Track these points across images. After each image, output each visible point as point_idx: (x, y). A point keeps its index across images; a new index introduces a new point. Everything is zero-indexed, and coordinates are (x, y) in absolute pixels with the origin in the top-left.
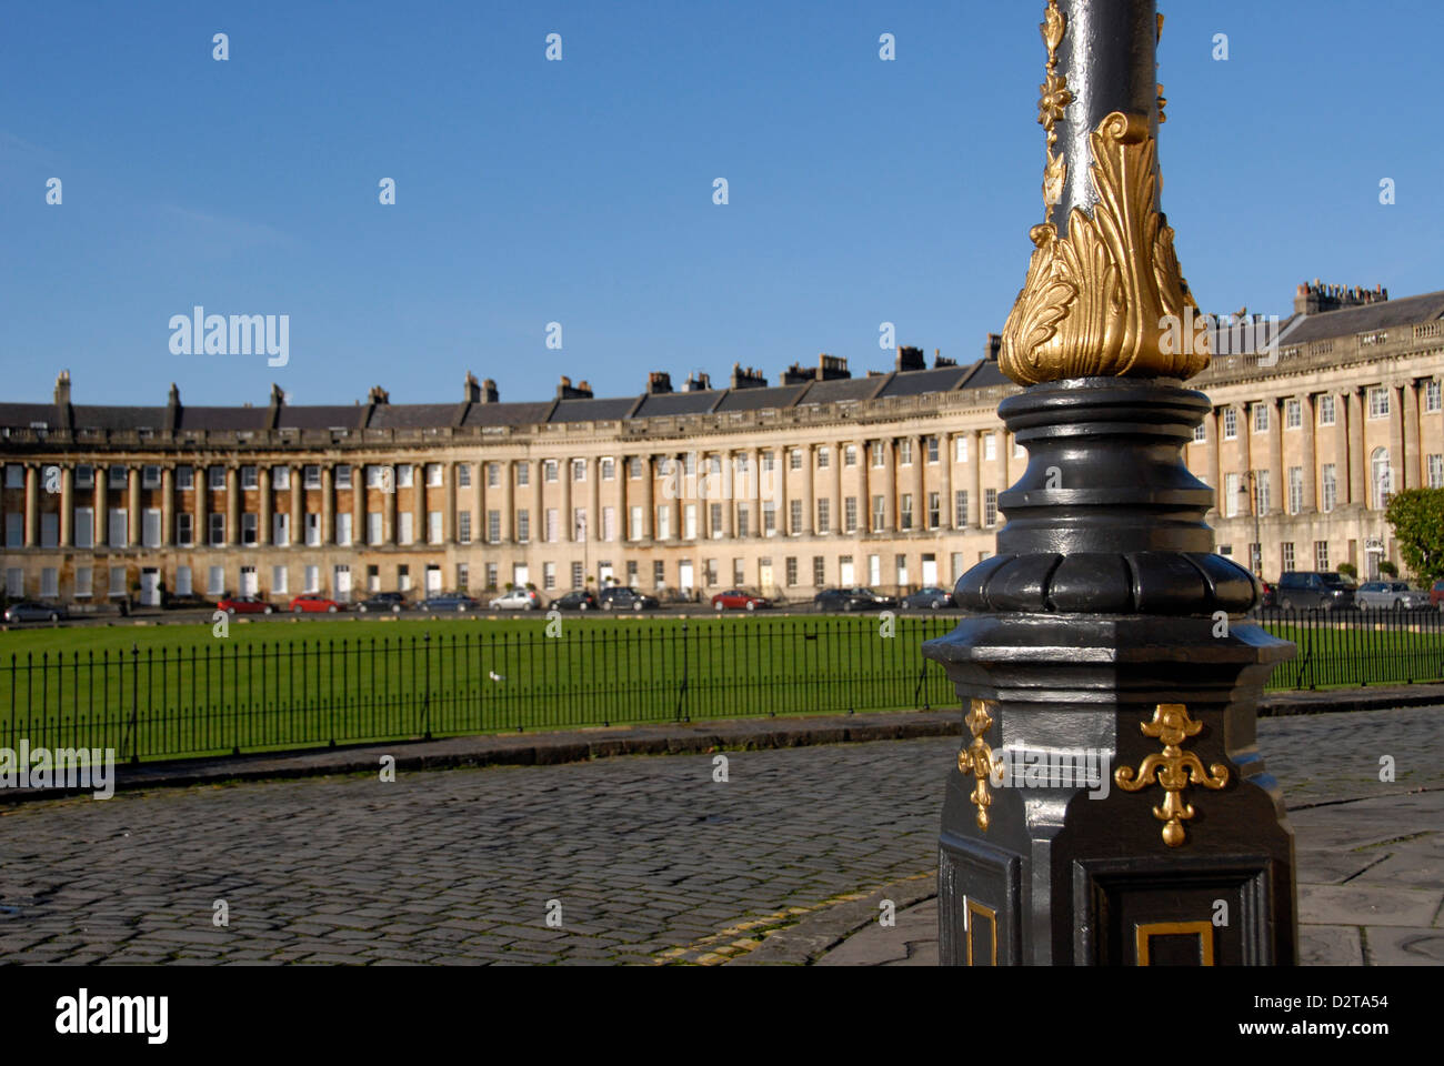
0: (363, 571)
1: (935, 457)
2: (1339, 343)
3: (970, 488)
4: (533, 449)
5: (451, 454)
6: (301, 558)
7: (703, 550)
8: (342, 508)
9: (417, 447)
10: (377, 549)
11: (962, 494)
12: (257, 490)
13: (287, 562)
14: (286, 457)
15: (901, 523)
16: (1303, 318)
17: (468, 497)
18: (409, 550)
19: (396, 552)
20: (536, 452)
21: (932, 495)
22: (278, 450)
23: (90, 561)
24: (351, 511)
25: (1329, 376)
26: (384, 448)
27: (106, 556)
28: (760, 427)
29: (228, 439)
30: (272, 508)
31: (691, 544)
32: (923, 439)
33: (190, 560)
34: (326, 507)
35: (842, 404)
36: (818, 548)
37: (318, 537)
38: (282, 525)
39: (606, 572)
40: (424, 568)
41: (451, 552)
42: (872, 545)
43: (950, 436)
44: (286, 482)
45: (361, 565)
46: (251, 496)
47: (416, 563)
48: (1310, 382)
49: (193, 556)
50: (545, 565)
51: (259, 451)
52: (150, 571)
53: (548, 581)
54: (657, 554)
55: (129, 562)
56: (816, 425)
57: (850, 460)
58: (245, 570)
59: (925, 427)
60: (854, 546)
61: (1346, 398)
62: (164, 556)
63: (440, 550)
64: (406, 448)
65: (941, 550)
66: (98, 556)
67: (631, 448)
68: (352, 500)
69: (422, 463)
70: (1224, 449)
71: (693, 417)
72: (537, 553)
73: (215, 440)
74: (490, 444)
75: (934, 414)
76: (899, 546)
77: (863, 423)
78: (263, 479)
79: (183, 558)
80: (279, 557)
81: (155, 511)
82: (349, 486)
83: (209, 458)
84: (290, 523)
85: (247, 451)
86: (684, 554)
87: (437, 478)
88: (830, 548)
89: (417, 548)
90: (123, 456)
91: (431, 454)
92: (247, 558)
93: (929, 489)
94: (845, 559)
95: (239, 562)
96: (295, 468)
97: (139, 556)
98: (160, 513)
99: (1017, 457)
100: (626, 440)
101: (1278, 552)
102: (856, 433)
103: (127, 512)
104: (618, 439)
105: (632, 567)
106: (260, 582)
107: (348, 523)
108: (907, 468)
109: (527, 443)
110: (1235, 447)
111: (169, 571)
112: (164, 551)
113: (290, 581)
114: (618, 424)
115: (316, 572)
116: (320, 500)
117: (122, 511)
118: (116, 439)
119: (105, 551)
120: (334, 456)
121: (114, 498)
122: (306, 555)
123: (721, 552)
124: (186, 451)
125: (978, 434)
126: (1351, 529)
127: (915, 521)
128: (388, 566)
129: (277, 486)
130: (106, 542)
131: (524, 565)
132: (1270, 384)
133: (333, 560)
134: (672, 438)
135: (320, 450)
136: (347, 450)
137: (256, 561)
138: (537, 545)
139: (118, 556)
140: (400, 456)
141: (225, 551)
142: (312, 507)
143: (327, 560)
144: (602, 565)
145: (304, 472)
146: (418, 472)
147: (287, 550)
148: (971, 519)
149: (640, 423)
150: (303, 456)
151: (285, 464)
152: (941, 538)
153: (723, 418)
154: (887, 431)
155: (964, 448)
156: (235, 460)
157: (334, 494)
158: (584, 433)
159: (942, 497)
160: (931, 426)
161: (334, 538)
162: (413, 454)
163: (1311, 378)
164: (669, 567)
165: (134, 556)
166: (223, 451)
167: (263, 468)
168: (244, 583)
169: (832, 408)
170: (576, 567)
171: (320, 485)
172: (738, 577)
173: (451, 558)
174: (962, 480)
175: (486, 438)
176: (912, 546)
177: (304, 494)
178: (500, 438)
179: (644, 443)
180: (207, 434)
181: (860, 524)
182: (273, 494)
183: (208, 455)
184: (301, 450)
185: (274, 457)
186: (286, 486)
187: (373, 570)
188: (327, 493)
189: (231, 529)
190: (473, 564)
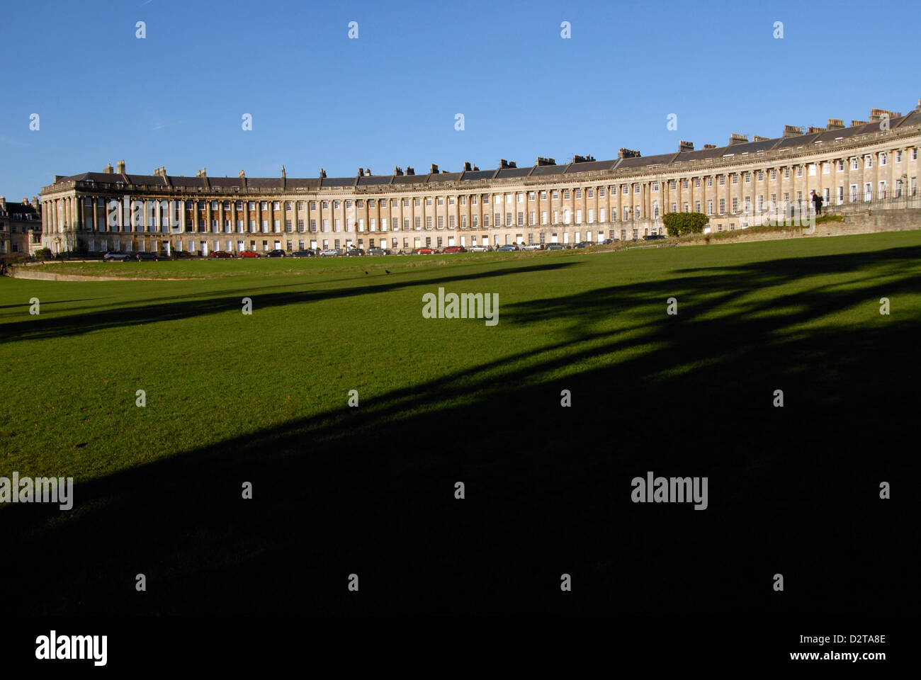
0: (248, 243)
1: (487, 202)
2: (642, 168)
3: (501, 212)
4: (317, 196)
5: (284, 198)
6: (224, 238)
7: (390, 235)
8: (239, 218)
9: (270, 195)
10: (255, 234)
11: (498, 215)
12: (206, 211)
13: (218, 239)
14: (217, 197)
15: (472, 226)
16: (622, 159)
17: (291, 215)
18: (267, 235)
19: (262, 236)
20: (319, 198)
21: (485, 215)
22: (216, 195)
23: (143, 238)
24: (243, 219)
25: (639, 178)
26: (256, 195)
27: (149, 236)
28: (415, 190)
29: (194, 190)
30: (212, 218)
31: (384, 233)
32: (482, 195)
33: (181, 238)
34: (233, 218)
35: (448, 182)
36: (439, 234)
37: (230, 229)
38: (215, 225)
39: (349, 244)
40: (273, 242)
41: (285, 235)
42: (461, 233)
43: (494, 195)
44: (217, 207)
45: (248, 240)
46: (203, 213)
47: (270, 240)
48: (632, 180)
49: (182, 236)
50: (324, 241)
51: (206, 195)
52: (166, 242)
53: (325, 247)
54: (371, 236)
55: (158, 238)
56: (438, 190)
57: (452, 202)
58: (202, 242)
59: (484, 191)
60: (455, 233)
61: (644, 185)
62: (171, 236)
63: (280, 235)
64: (265, 195)
65: (489, 234)
66: (146, 237)
67: (359, 197)
68: (243, 215)
69: (272, 201)
70: (599, 200)
71: (385, 186)
72: (320, 236)
73: (189, 190)
74: (300, 194)
75: (488, 187)
76: (473, 233)
77: (457, 189)
78: (208, 206)
80: (216, 237)
82: (242, 209)
84: (219, 223)
85: (202, 195)
86: (383, 236)
87: (277, 207)
88: (444, 234)
89: (271, 234)
91: (276, 198)
92: (203, 238)
93: (484, 213)
94: (450, 237)
95: (199, 239)
96: (221, 202)
97: (162, 236)
99: (520, 202)
100: (356, 194)
101: (620, 233)
102: (454, 193)
104: (354, 193)
105: (360, 242)
106: (208, 247)
107: (242, 224)
108: (475, 206)
109: (316, 194)
110: (604, 200)
111: (174, 243)
113: (220, 246)
114: (354, 188)
115: (230, 243)
116: (231, 215)
118: (152, 188)
120: (236, 197)
122: (226, 236)
123: (399, 236)
125: (505, 194)
126: (646, 225)
127: (479, 224)
129: (213, 209)
130: (148, 231)
131: (315, 241)
132: (618, 180)
133: (237, 239)
134: (376, 193)
135: (231, 195)
136: (241, 195)
137: (206, 239)
138: (320, 233)
139: (154, 236)
140: (263, 198)
141: (195, 234)
142: (228, 217)
143: (234, 238)
144: (347, 241)
145: (225, 204)
146: (270, 205)
147: (218, 234)
148: (501, 224)
149: (362, 187)
150: (224, 197)
151: (217, 200)
152: (490, 230)
153: (398, 186)
154: (469, 192)
155: (499, 199)
156: (197, 198)
157: (236, 212)
158: (339, 190)
159: (490, 216)
160: (486, 191)
161: (237, 230)
162: (268, 197)
163: (633, 179)
164: (376, 241)
166: (192, 195)
167: (208, 202)
168: (202, 248)
169: (445, 183)
170: (337, 241)
171: (230, 209)
172: (406, 245)
173: (285, 238)
174: (499, 210)
175: (298, 192)
176: (479, 233)
177: (224, 213)
178: (304, 192)
179: (365, 195)
180: (186, 187)
181: (456, 225)
182: (212, 212)
183: (187, 197)
184: (224, 195)
185: (212, 197)
186: (217, 209)
187: (253, 243)
188: (233, 211)
189: (196, 226)
190: (294, 240)
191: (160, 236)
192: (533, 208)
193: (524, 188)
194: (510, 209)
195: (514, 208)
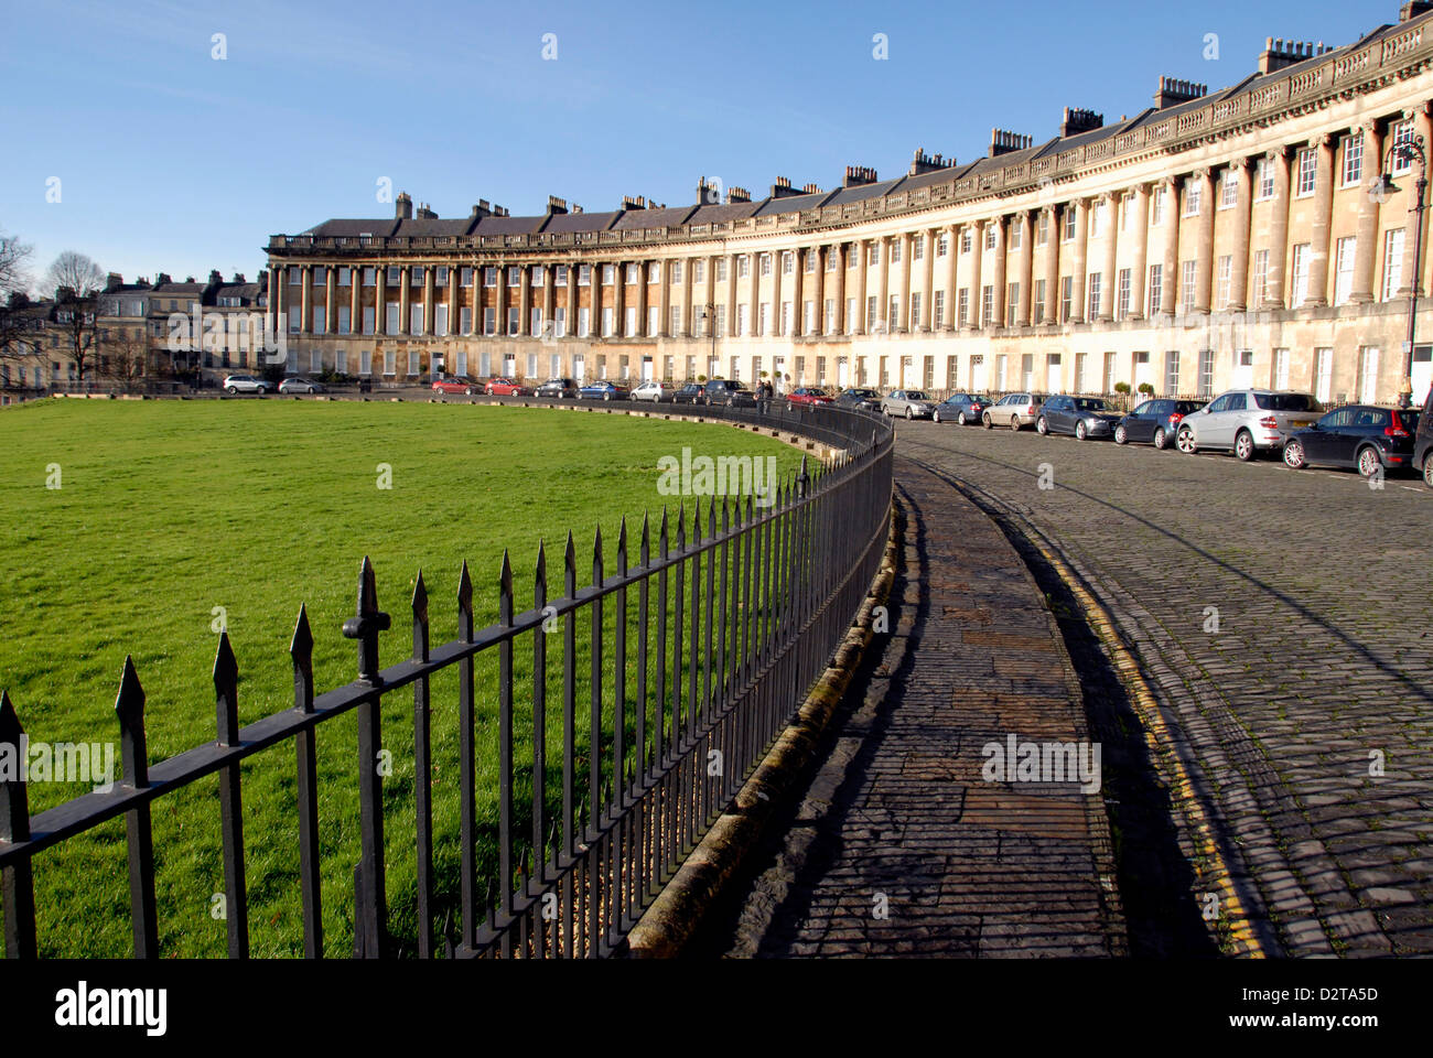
0: (594, 360)
1: (1071, 232)
3: (1104, 269)
4: (730, 245)
5: (666, 252)
6: (548, 348)
7: (859, 347)
8: (582, 303)
9: (639, 246)
10: (606, 340)
11: (1095, 277)
12: (518, 288)
13: (538, 351)
14: (540, 257)
17: (678, 293)
18: (630, 342)
19: (619, 344)
20: (732, 247)
21: (1066, 280)
22: (533, 252)
23: (394, 346)
24: (589, 306)
26: (614, 248)
27: (406, 342)
28: (912, 209)
29: (495, 242)
30: (530, 303)
31: (849, 340)
32: (1058, 210)
33: (466, 347)
34: (570, 302)
36: (953, 346)
37: (563, 328)
38: (537, 318)
40: (640, 359)
41: (662, 345)
42: (1002, 343)
43: (1088, 204)
44: (541, 280)
45: (591, 355)
46: (514, 293)
47: (635, 354)
49: (468, 344)
50: (734, 359)
51: (520, 252)
52: (438, 355)
53: (734, 375)
54: (821, 350)
55: (422, 347)
56: (958, 202)
57: (989, 241)
58: (509, 357)
59: (1061, 194)
60: (985, 344)
62: (447, 343)
63: (655, 343)
64: (630, 247)
65: (1066, 350)
66: (400, 342)
67: (807, 240)
68: (590, 295)
69: (642, 260)
72: (727, 347)
74: (694, 241)
75: (1068, 177)
76: (1028, 345)
77: (1001, 196)
78: (523, 277)
79: (461, 345)
80: (532, 346)
81: (443, 305)
82: (587, 281)
83: (482, 260)
84: (542, 312)
85: (510, 253)
86: (843, 350)
87: (656, 273)
88: (964, 346)
89: (635, 341)
90: (420, 259)
91: (650, 253)
92: (508, 346)
93: (1063, 273)
94: (977, 360)
95: (501, 350)
96: (546, 267)
97: (430, 343)
98: (446, 306)
100: (801, 232)
102: (994, 208)
103: (422, 307)
104: (795, 231)
105: (801, 363)
106: (518, 368)
107: (587, 316)
108: (1043, 251)
109: (722, 239)
111: (451, 357)
112: (449, 339)
113: (540, 366)
114: (796, 215)
116: (566, 296)
117: (420, 305)
119: (405, 338)
120: (576, 256)
121: (414, 294)
122: (551, 344)
124: (466, 254)
127: (1046, 314)
128: (613, 355)
129: (534, 284)
130: (408, 331)
133: (572, 350)
134: (837, 228)
135: (566, 251)
136: (585, 250)
137: (514, 349)
138: (727, 339)
139: (414, 342)
140: (625, 255)
141: (492, 340)
142: (560, 301)
143: (567, 349)
144: (777, 360)
145: (552, 271)
146: (640, 269)
147: (536, 340)
148: (1102, 310)
150: (552, 257)
151: (540, 264)
152: (1067, 334)
155: (1100, 219)
156: (501, 260)
157: (576, 290)
158: (769, 227)
159: (1076, 283)
160: (1067, 192)
161: (574, 331)
162: (636, 253)
164: (830, 364)
166: (493, 254)
167: (523, 268)
168: (506, 368)
170: (756, 360)
171: (565, 282)
173: (661, 349)
174: (1098, 262)
175: (693, 236)
176: (1039, 345)
177: (553, 291)
178: (703, 235)
179: (815, 235)
181: (994, 319)
182: (530, 290)
183: (482, 257)
184: (551, 251)
185: (531, 257)
186: (541, 284)
187: (602, 359)
188: (571, 289)
189: (498, 321)
190: (676, 357)
191: (426, 343)
192: (1192, 249)
194: (1128, 259)
195: (1138, 250)
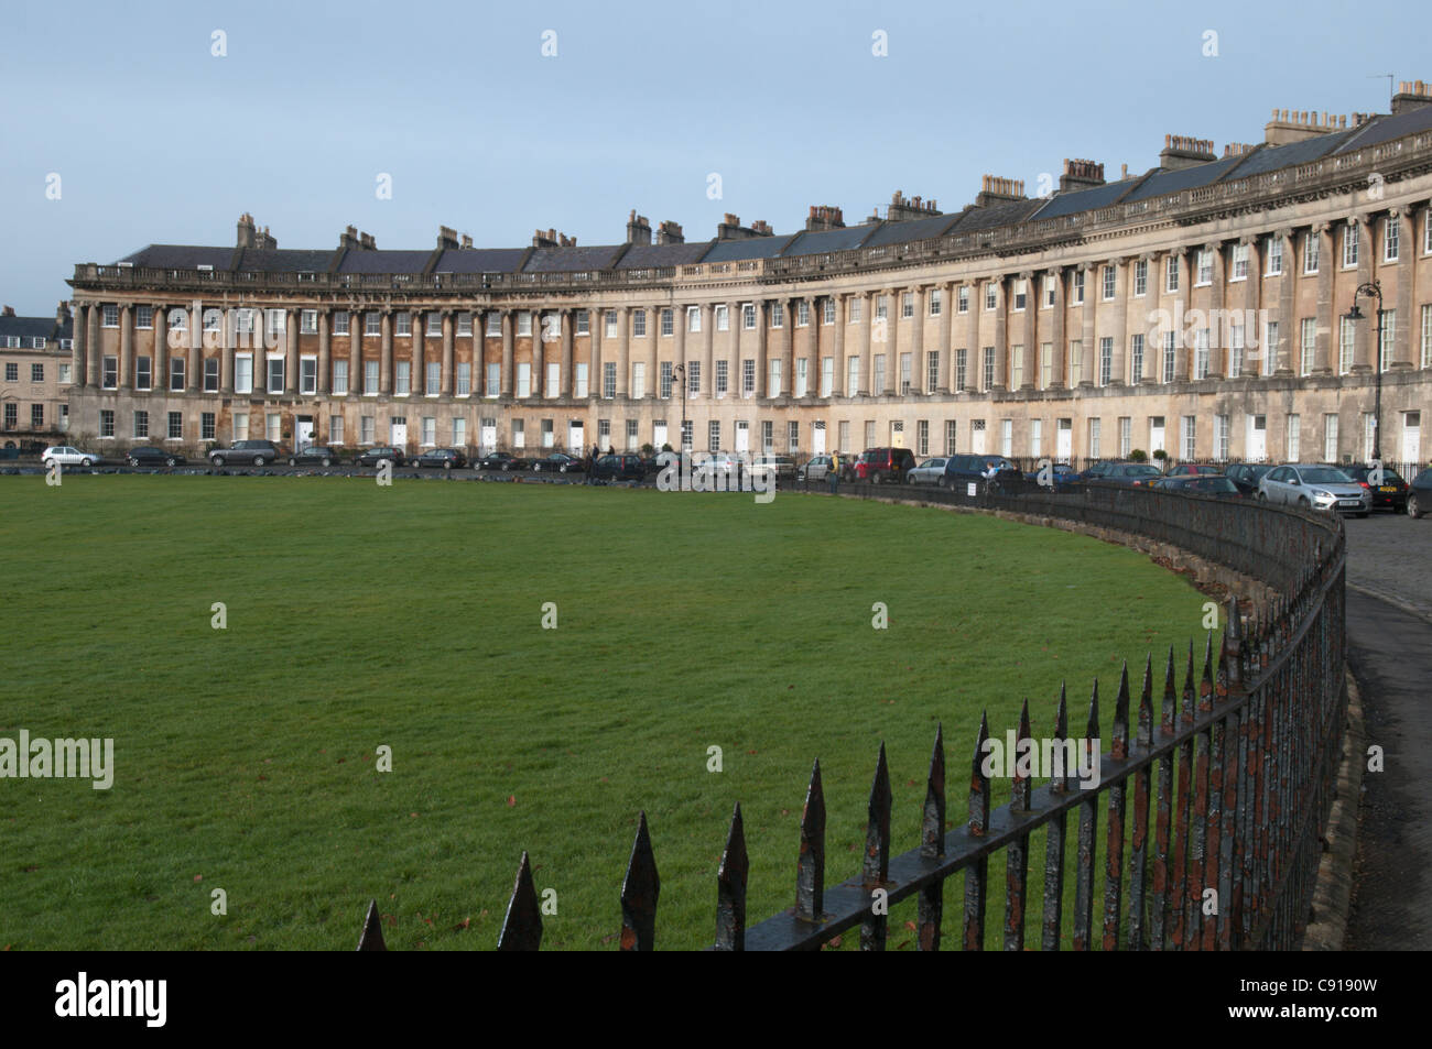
0: (508, 425)
1: (1080, 295)
3: (1114, 334)
4: (677, 294)
5: (597, 300)
6: (450, 411)
7: (837, 411)
8: (491, 358)
9: (565, 292)
10: (523, 402)
11: (1107, 342)
12: (410, 337)
13: (434, 416)
14: (437, 302)
17: (612, 348)
18: (552, 404)
19: (542, 406)
20: (680, 296)
21: (1076, 344)
22: (430, 295)
23: (246, 407)
24: (500, 361)
26: (532, 293)
27: (262, 403)
29: (380, 283)
30: (424, 356)
31: (825, 404)
32: (1066, 272)
33: (343, 409)
36: (951, 411)
37: (466, 388)
38: (431, 375)
39: (743, 434)
40: (566, 424)
41: (594, 408)
42: (1005, 408)
44: (437, 329)
45: (504, 419)
46: (404, 344)
47: (560, 418)
49: (345, 404)
50: (685, 424)
51: (411, 295)
52: (305, 419)
53: (687, 442)
54: (792, 414)
55: (284, 409)
56: (952, 259)
57: (988, 301)
58: (397, 421)
59: (1069, 257)
60: (986, 410)
62: (318, 404)
63: (584, 405)
64: (553, 293)
65: (1077, 415)
66: (254, 402)
67: (772, 292)
68: (501, 349)
69: (569, 309)
71: (836, 254)
73: (369, 283)
74: (635, 288)
75: (1076, 239)
77: (1002, 255)
78: (415, 325)
79: (336, 406)
80: (429, 408)
81: (312, 357)
82: (499, 334)
83: (363, 303)
84: (442, 368)
85: (400, 296)
86: (818, 415)
87: (584, 326)
88: (964, 410)
89: (561, 403)
90: (282, 300)
91: (578, 300)
92: (397, 409)
93: (1072, 337)
94: (980, 424)
95: (389, 412)
96: (445, 313)
97: (294, 403)
98: (316, 359)
100: (768, 282)
102: (995, 266)
103: (284, 358)
104: (759, 281)
106: (409, 435)
107: (497, 374)
108: (1049, 311)
109: (669, 287)
111: (322, 421)
112: (317, 399)
113: (438, 434)
114: (761, 264)
115: (463, 425)
116: (471, 349)
117: (281, 357)
118: (274, 280)
119: (261, 397)
120: (484, 301)
122: (454, 406)
123: (854, 414)
124: (341, 294)
128: (533, 419)
129: (430, 334)
130: (264, 388)
131: (663, 423)
133: (480, 413)
134: (810, 279)
135: (471, 295)
136: (496, 295)
137: (406, 411)
138: (677, 402)
139: (274, 402)
140: (548, 301)
141: (377, 400)
142: (463, 354)
143: (474, 412)
144: (739, 425)
145: (455, 319)
146: (565, 319)
147: (434, 401)
150: (454, 302)
151: (436, 310)
152: (1078, 399)
153: (864, 255)
154: (1027, 262)
156: (388, 306)
157: (484, 342)
158: (726, 275)
159: (1084, 347)
160: (1075, 256)
161: (482, 390)
162: (560, 299)
164: (803, 430)
165: (289, 404)
166: (376, 297)
167: (416, 314)
168: (393, 434)
171: (470, 333)
173: (594, 414)
175: (631, 282)
176: (1047, 409)
177: (455, 343)
178: (645, 281)
179: (786, 286)
181: (995, 380)
182: (425, 341)
183: (362, 300)
184: (452, 295)
185: (426, 302)
186: (439, 334)
187: (518, 425)
188: (477, 341)
189: (383, 377)
191: (290, 403)
193: (1175, 238)
